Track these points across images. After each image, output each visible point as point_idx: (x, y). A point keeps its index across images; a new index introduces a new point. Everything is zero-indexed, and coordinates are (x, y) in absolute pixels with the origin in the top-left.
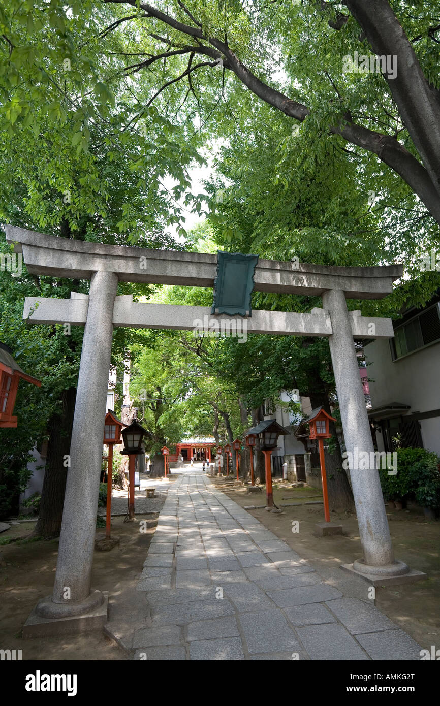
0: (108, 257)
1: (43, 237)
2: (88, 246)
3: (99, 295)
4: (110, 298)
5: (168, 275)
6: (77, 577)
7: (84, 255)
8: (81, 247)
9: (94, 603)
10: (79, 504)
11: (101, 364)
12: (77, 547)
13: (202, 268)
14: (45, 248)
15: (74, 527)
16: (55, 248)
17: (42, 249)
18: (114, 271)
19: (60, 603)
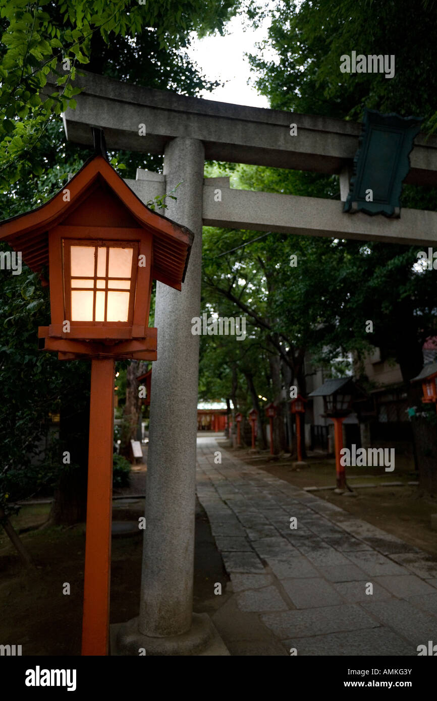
0: (191, 116)
1: (91, 79)
2: (161, 97)
3: (182, 175)
4: (198, 180)
5: (281, 148)
6: (177, 598)
7: (156, 111)
8: (151, 98)
9: (206, 636)
10: (174, 491)
11: (192, 279)
12: (175, 555)
13: (329, 140)
14: (95, 96)
15: (169, 525)
16: (111, 97)
17: (90, 98)
18: (201, 138)
19: (156, 636)
